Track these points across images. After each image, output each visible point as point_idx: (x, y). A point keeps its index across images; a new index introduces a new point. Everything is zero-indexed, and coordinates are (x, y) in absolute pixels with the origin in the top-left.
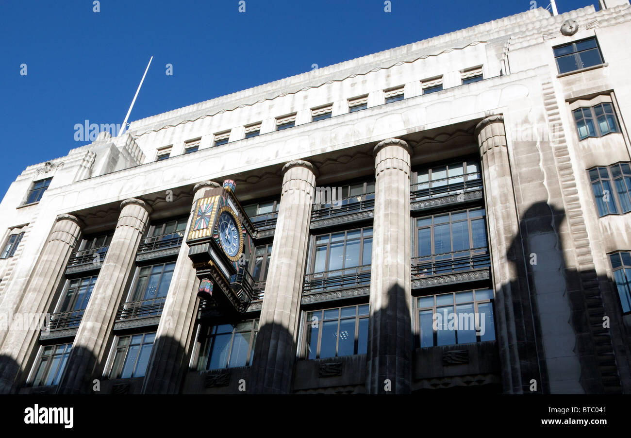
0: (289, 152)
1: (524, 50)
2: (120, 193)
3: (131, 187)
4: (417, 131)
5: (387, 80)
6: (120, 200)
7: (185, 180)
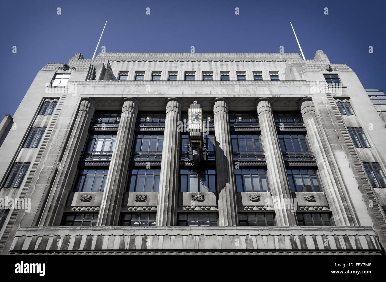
0: (217, 93)
1: (312, 72)
2: (123, 93)
3: (129, 91)
4: (277, 96)
5: (237, 67)
6: (123, 97)
7: (162, 94)
